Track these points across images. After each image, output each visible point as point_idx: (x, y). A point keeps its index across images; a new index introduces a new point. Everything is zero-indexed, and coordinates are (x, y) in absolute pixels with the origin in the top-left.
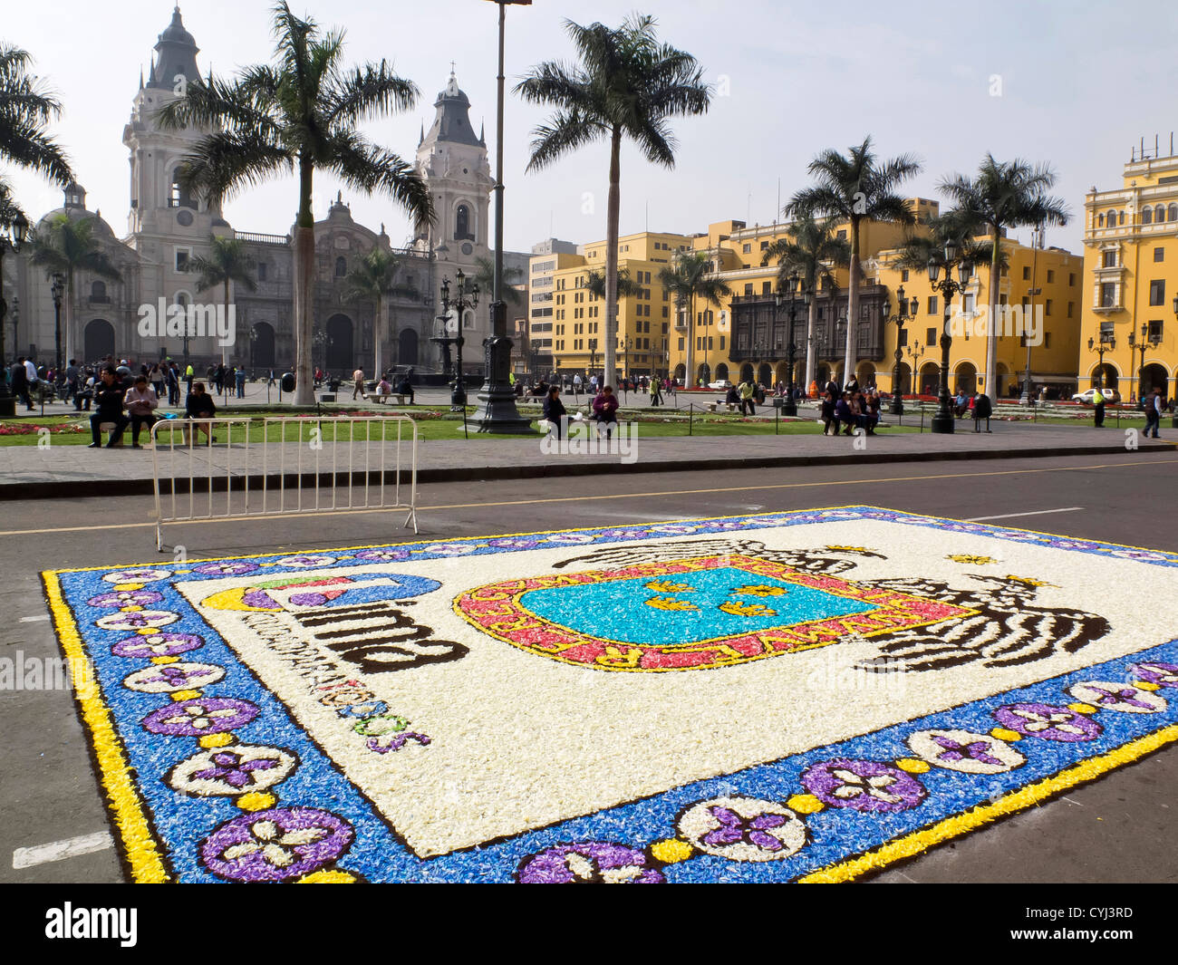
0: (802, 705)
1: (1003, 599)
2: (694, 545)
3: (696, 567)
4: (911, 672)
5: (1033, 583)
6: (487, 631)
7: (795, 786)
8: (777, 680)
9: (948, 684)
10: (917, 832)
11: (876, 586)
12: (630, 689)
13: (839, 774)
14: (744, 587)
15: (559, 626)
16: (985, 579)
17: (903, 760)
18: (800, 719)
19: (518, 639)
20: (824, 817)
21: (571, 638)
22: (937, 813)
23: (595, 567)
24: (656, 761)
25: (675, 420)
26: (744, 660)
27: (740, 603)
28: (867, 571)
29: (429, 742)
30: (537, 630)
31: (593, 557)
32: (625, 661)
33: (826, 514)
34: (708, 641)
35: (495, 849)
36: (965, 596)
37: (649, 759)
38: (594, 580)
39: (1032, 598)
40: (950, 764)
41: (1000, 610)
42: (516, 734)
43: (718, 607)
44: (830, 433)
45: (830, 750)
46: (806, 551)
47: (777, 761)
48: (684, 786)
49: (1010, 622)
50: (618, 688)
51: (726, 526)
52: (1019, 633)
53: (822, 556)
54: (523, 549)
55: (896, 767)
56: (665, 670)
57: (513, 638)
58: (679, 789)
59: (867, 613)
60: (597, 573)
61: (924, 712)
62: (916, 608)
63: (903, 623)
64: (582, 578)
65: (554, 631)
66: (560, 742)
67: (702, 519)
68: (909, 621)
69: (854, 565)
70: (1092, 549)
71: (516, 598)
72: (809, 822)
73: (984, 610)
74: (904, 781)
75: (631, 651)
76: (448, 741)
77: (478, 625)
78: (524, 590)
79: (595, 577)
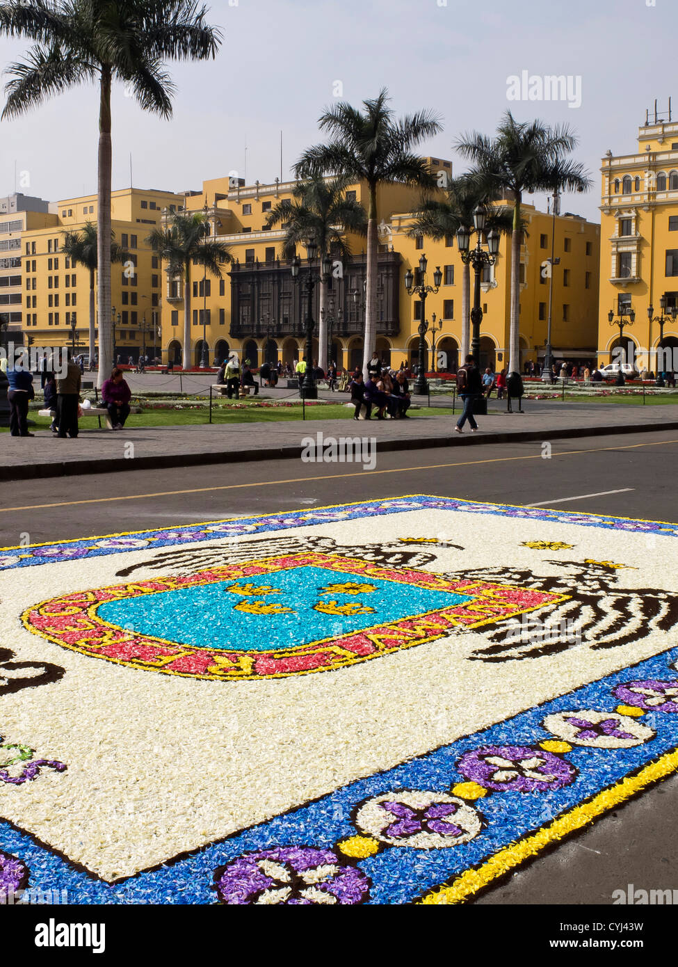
0: (433, 699)
1: (588, 583)
2: (261, 544)
3: (273, 567)
4: (526, 659)
5: (611, 565)
6: (76, 649)
7: (454, 775)
8: (401, 676)
9: (564, 668)
10: (580, 806)
11: (462, 577)
12: (256, 697)
13: (492, 760)
14: (331, 585)
15: (153, 638)
16: (564, 564)
17: (546, 742)
18: (436, 713)
19: (113, 655)
20: (491, 801)
21: (172, 650)
22: (591, 787)
23: (164, 572)
24: (311, 764)
25: (187, 405)
26: (359, 660)
27: (333, 603)
28: (447, 563)
29: (65, 768)
30: (131, 644)
31: (155, 562)
32: (239, 669)
33: (386, 505)
34: (317, 643)
35: (183, 864)
36: (551, 582)
37: (303, 763)
38: (168, 587)
39: (614, 580)
40: (588, 742)
41: (589, 594)
42: (156, 751)
43: (313, 607)
44: (361, 417)
45: (475, 739)
46: (380, 545)
47: (428, 754)
48: (349, 786)
49: (602, 605)
50: (242, 696)
51: (287, 522)
52: (613, 616)
53: (398, 550)
54: (75, 557)
55: (541, 749)
56: (284, 675)
57: (110, 654)
58: (344, 789)
59: (464, 604)
60: (168, 580)
61: (550, 697)
62: (509, 597)
63: (502, 612)
64: (156, 587)
65: (149, 644)
66: (206, 755)
67: (258, 516)
68: (508, 610)
69: (433, 558)
70: (654, 529)
71: (91, 611)
72: (479, 807)
73: (574, 594)
74: (554, 761)
75: (241, 658)
76: (86, 765)
77: (63, 644)
78: (96, 602)
79: (168, 584)
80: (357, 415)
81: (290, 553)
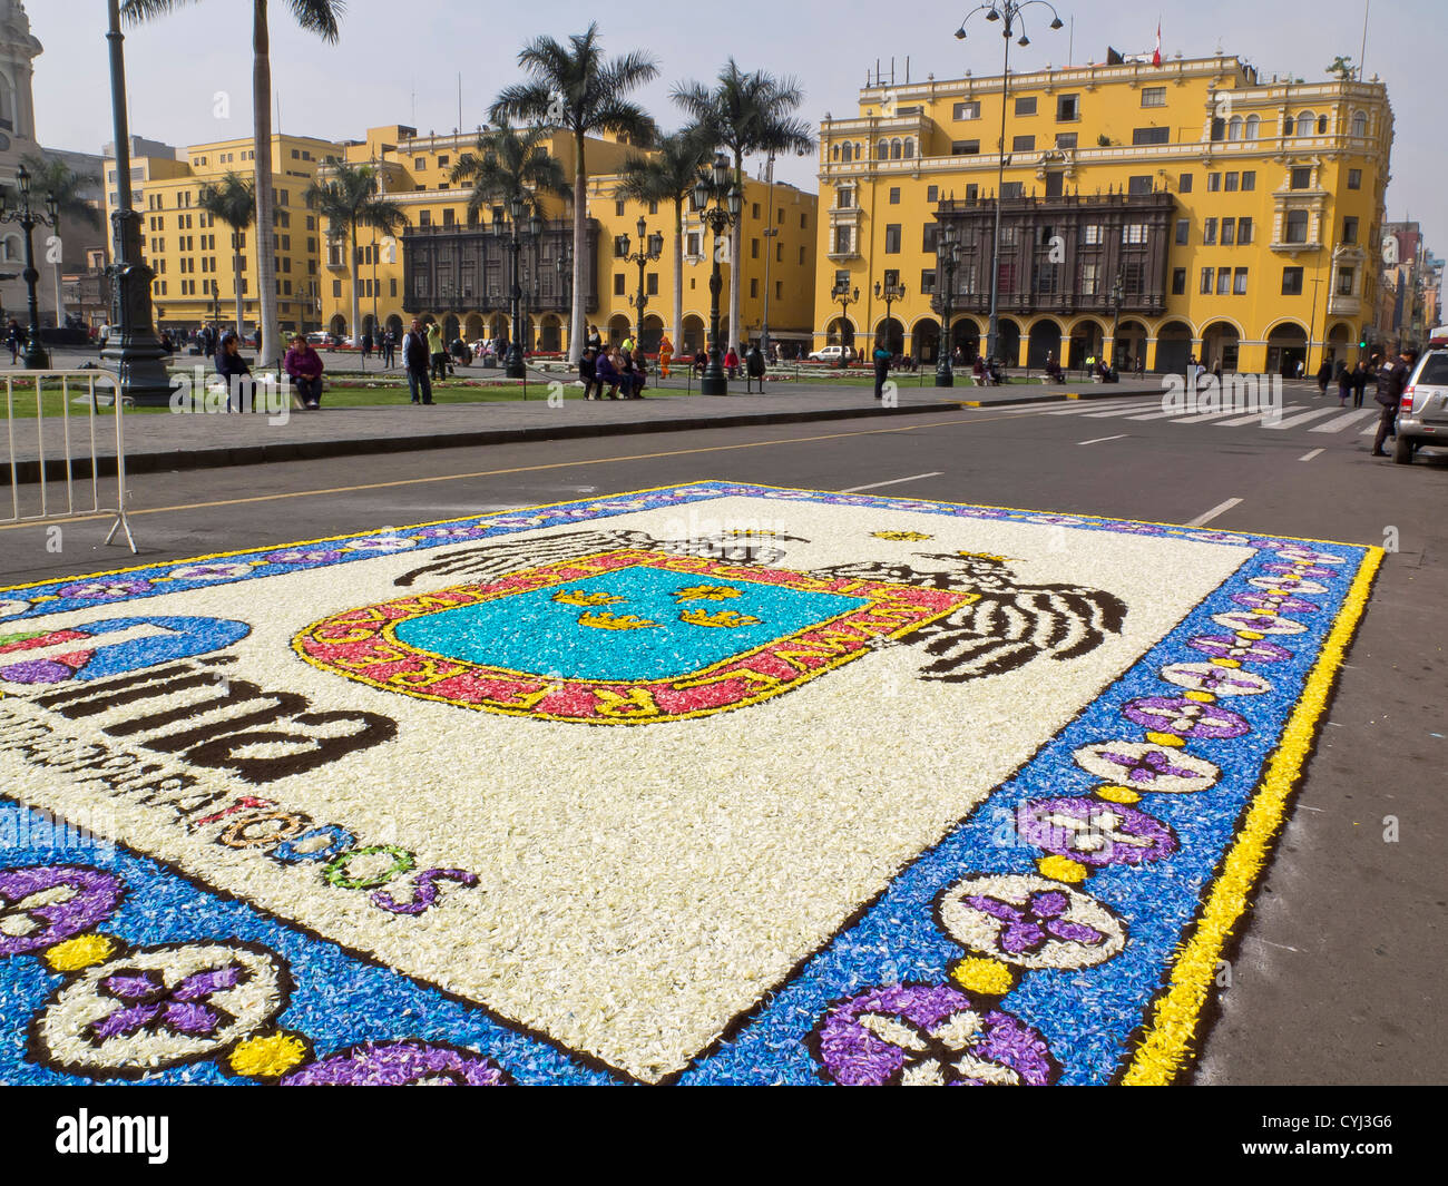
1: (985, 578)
2: (559, 541)
4: (990, 677)
5: (993, 557)
6: (394, 689)
8: (856, 706)
9: (1043, 686)
10: (1217, 881)
11: (834, 575)
12: (688, 746)
14: (683, 590)
15: (496, 669)
16: (939, 557)
17: (1102, 789)
18: (937, 756)
20: (1102, 883)
21: (532, 684)
22: (1208, 851)
25: (382, 384)
28: (803, 559)
29: (476, 880)
31: (438, 567)
33: (680, 493)
36: (943, 579)
37: (816, 844)
39: (1011, 574)
40: (1151, 785)
41: (996, 591)
42: (597, 840)
44: (591, 397)
45: (1011, 790)
46: (708, 539)
47: (970, 817)
48: (901, 875)
49: (1022, 604)
50: (669, 747)
51: (575, 514)
52: (1045, 618)
53: (733, 544)
54: (327, 562)
55: (1103, 800)
56: (703, 712)
58: (899, 880)
61: (1057, 725)
67: (535, 507)
69: (781, 553)
72: (1094, 894)
73: (981, 593)
74: (1132, 816)
76: (506, 873)
77: (371, 682)
78: (388, 621)
79: (473, 594)
80: (587, 395)
81: (603, 551)
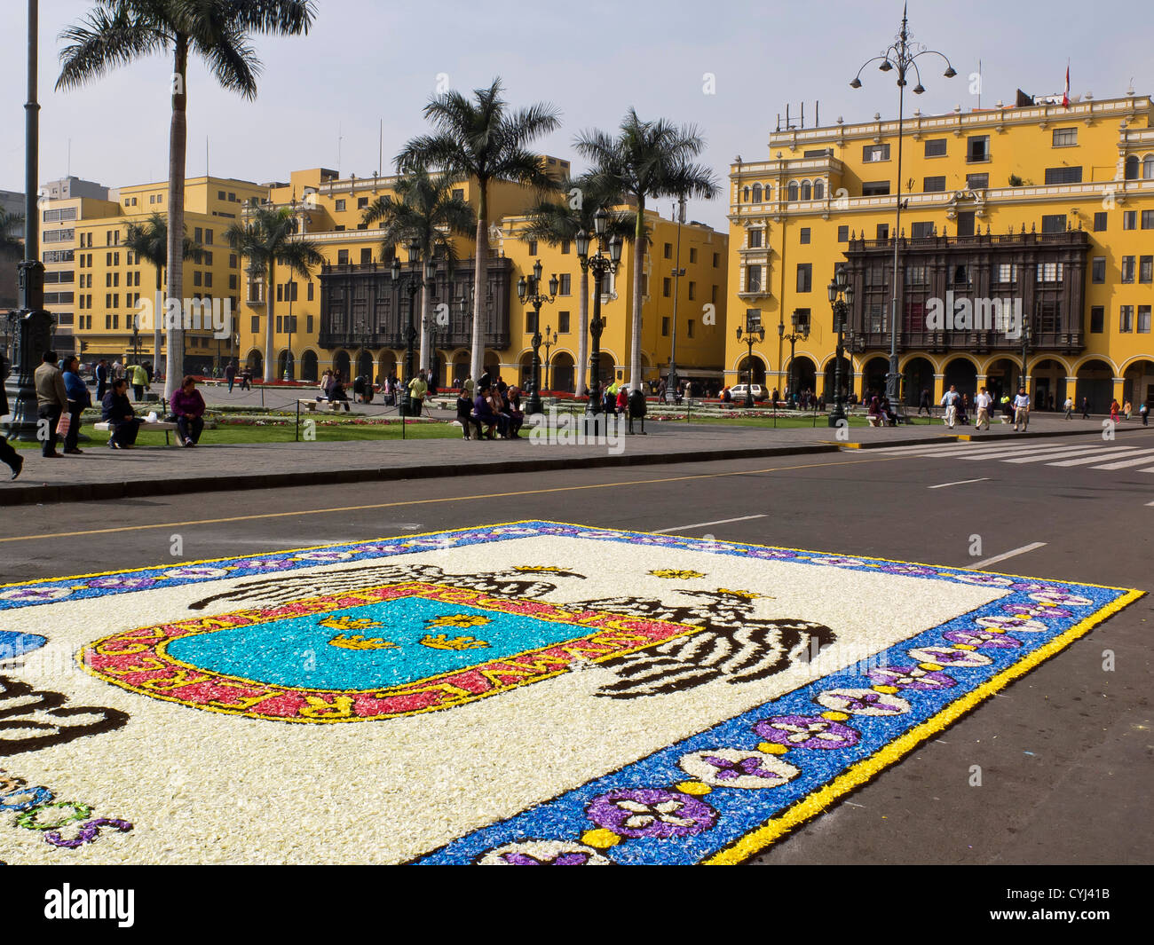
0: (556, 738)
1: (722, 613)
2: (357, 573)
3: (373, 598)
4: (658, 695)
5: (746, 595)
6: (142, 692)
7: (583, 822)
8: (521, 715)
9: (700, 704)
10: (723, 851)
11: (585, 608)
12: (356, 741)
13: (625, 804)
14: (439, 618)
15: (234, 678)
16: (696, 594)
17: (684, 784)
18: (562, 755)
19: (187, 697)
20: (625, 849)
21: (256, 691)
22: (734, 831)
23: (246, 605)
24: (421, 815)
25: (270, 422)
26: (473, 698)
27: (442, 637)
28: (567, 593)
29: (130, 827)
30: (209, 685)
31: (236, 593)
32: (336, 710)
33: (498, 531)
34: (425, 680)
36: (682, 613)
37: (412, 814)
38: (252, 621)
39: (750, 610)
40: (729, 782)
41: (723, 625)
42: (240, 804)
43: (419, 642)
45: (606, 782)
46: (493, 574)
47: (554, 800)
48: (465, 837)
49: (737, 636)
50: (341, 741)
51: (387, 549)
52: (750, 648)
53: (513, 579)
54: (139, 588)
55: (677, 791)
56: (388, 716)
57: (184, 696)
58: (461, 841)
59: (588, 637)
60: (251, 613)
61: (685, 734)
62: (637, 629)
63: (631, 645)
64: (236, 620)
65: (230, 684)
66: (299, 807)
67: (354, 543)
68: (636, 643)
69: (552, 587)
70: (791, 557)
71: (160, 649)
72: (612, 856)
73: (708, 626)
74: (691, 804)
75: (338, 699)
76: (156, 823)
77: (125, 685)
78: (166, 638)
79: (250, 617)
80: (466, 434)
81: (391, 583)
